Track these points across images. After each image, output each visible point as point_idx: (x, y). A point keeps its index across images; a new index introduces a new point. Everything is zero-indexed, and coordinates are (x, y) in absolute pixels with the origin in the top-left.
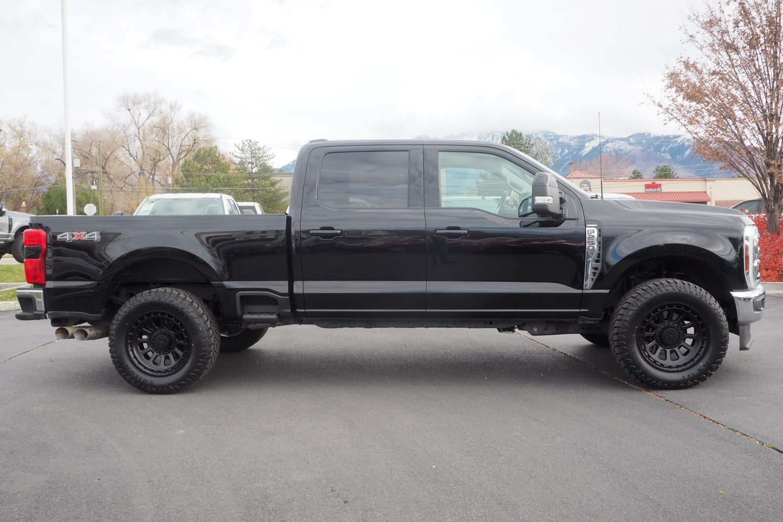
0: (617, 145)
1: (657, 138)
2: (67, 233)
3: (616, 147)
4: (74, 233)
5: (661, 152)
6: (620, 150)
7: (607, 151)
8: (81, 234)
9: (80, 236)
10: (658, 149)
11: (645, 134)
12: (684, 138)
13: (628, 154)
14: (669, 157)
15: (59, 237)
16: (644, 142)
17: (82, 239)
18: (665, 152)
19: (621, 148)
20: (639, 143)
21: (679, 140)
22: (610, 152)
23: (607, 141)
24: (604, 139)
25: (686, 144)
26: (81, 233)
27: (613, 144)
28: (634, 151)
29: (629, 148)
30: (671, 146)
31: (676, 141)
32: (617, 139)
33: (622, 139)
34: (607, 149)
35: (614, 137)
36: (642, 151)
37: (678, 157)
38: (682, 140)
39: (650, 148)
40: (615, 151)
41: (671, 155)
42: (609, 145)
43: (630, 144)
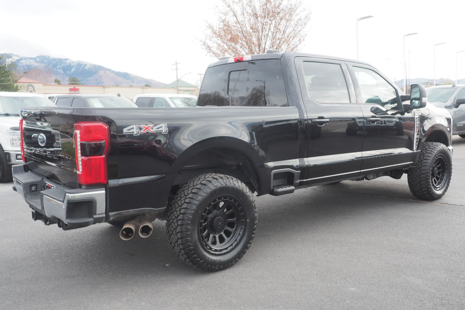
0: (28, 62)
1: (54, 60)
2: (134, 126)
3: (28, 63)
4: (142, 126)
5: (57, 69)
6: (31, 65)
7: (21, 66)
8: (149, 127)
9: (147, 128)
10: (55, 66)
11: (46, 56)
12: (71, 61)
13: (36, 68)
14: (62, 72)
15: (125, 130)
16: (46, 61)
17: (150, 131)
18: (59, 68)
19: (31, 64)
20: (42, 62)
21: (68, 62)
22: (24, 66)
23: (21, 59)
24: (19, 57)
25: (72, 64)
26: (149, 125)
27: (26, 61)
28: (39, 67)
29: (36, 64)
30: (63, 66)
31: (66, 62)
32: (28, 58)
33: (31, 58)
34: (22, 64)
35: (25, 57)
36: (45, 67)
37: (67, 72)
38: (70, 62)
39: (50, 66)
40: (27, 65)
41: (64, 71)
42: (22, 61)
43: (36, 61)
